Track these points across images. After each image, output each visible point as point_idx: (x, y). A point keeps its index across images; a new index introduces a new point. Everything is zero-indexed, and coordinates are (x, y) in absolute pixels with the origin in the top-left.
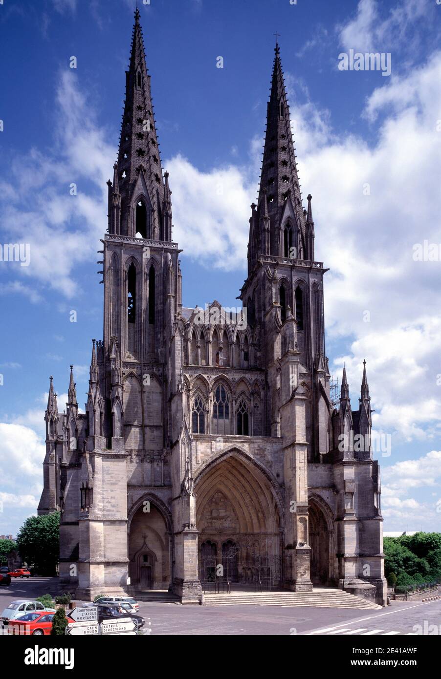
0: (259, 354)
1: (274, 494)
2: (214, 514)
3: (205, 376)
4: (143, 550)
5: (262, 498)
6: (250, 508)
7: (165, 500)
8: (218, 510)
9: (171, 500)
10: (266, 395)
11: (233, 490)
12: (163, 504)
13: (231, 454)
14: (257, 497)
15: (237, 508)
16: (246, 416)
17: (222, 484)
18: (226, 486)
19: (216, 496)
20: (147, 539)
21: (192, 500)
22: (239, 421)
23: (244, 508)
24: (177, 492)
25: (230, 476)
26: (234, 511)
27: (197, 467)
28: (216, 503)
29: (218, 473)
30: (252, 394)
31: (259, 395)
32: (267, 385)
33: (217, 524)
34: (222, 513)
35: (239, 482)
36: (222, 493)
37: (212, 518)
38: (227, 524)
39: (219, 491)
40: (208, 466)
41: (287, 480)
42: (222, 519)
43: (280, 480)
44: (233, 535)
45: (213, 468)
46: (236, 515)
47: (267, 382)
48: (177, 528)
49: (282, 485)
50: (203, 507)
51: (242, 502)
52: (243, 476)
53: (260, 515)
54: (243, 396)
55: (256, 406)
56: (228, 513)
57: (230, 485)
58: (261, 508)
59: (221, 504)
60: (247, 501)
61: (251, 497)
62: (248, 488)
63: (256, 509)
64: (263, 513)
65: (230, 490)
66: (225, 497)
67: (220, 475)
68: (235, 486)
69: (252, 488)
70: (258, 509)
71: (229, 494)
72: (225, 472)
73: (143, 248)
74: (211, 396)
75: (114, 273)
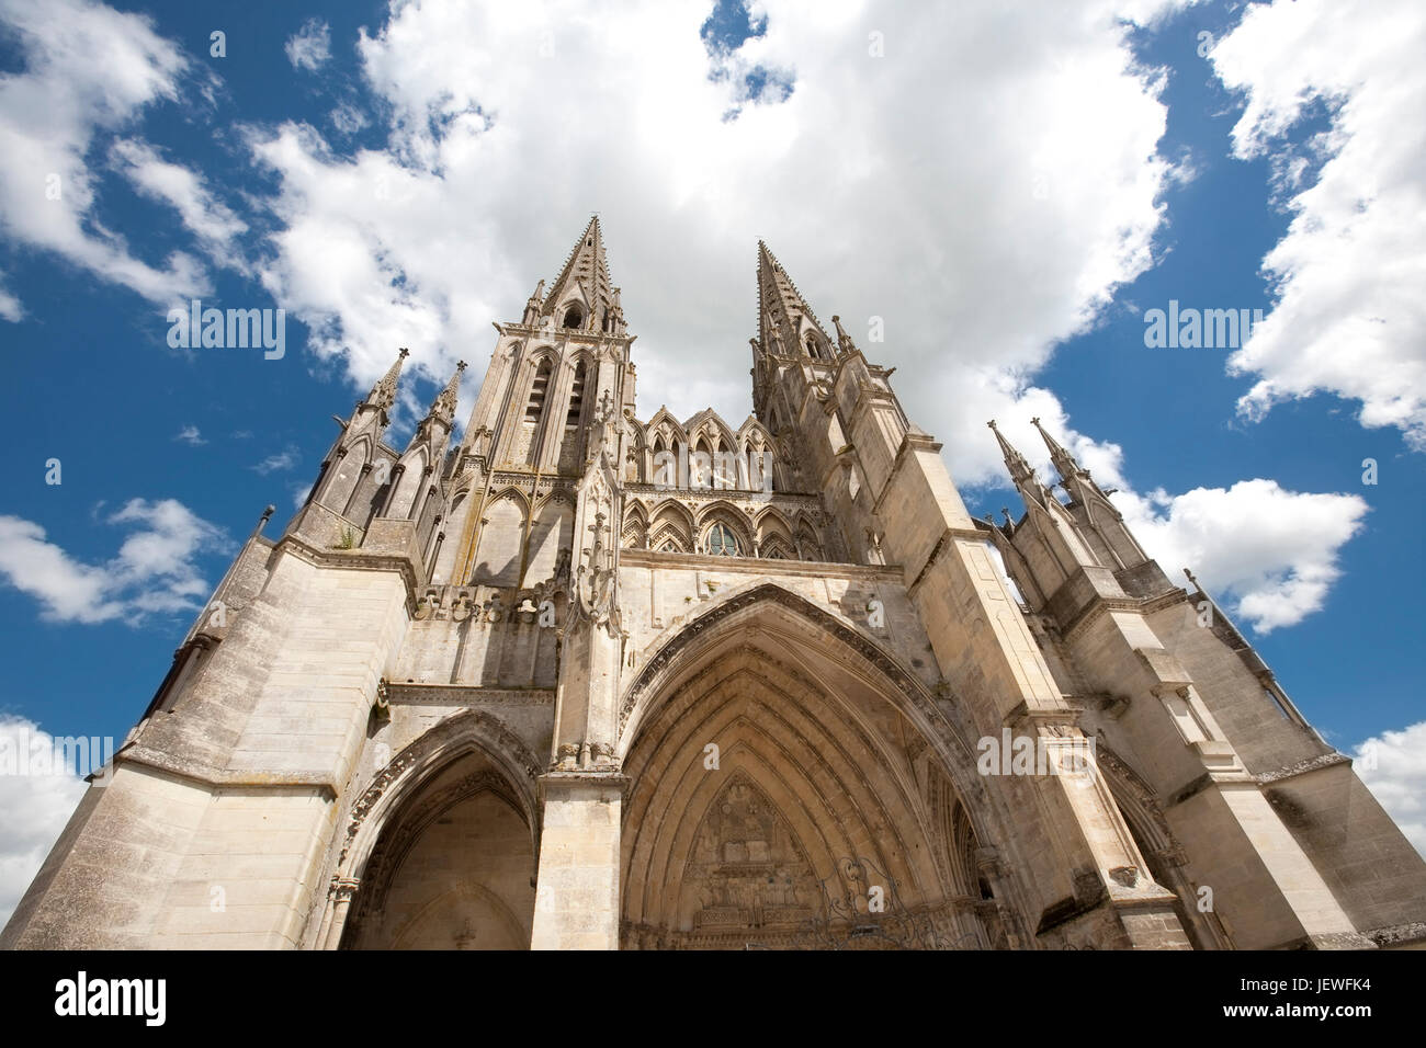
2: (733, 855)
5: (879, 780)
6: (847, 821)
8: (741, 842)
11: (785, 768)
14: (861, 777)
15: (803, 829)
17: (747, 751)
18: (762, 758)
19: (732, 798)
23: (828, 827)
26: (794, 845)
28: (736, 820)
33: (746, 893)
34: (758, 851)
35: (798, 734)
36: (751, 787)
37: (726, 872)
38: (778, 894)
39: (741, 779)
42: (758, 873)
44: (805, 933)
46: (802, 856)
50: (690, 830)
51: (815, 804)
56: (776, 853)
57: (771, 751)
58: (882, 813)
59: (750, 822)
60: (834, 795)
61: (841, 784)
62: (830, 753)
63: (864, 820)
64: (896, 833)
65: (773, 769)
66: (764, 801)
67: (738, 719)
68: (785, 754)
69: (839, 748)
70: (874, 818)
71: (771, 787)
72: (752, 710)
73: (567, 337)
74: (699, 539)
75: (510, 364)
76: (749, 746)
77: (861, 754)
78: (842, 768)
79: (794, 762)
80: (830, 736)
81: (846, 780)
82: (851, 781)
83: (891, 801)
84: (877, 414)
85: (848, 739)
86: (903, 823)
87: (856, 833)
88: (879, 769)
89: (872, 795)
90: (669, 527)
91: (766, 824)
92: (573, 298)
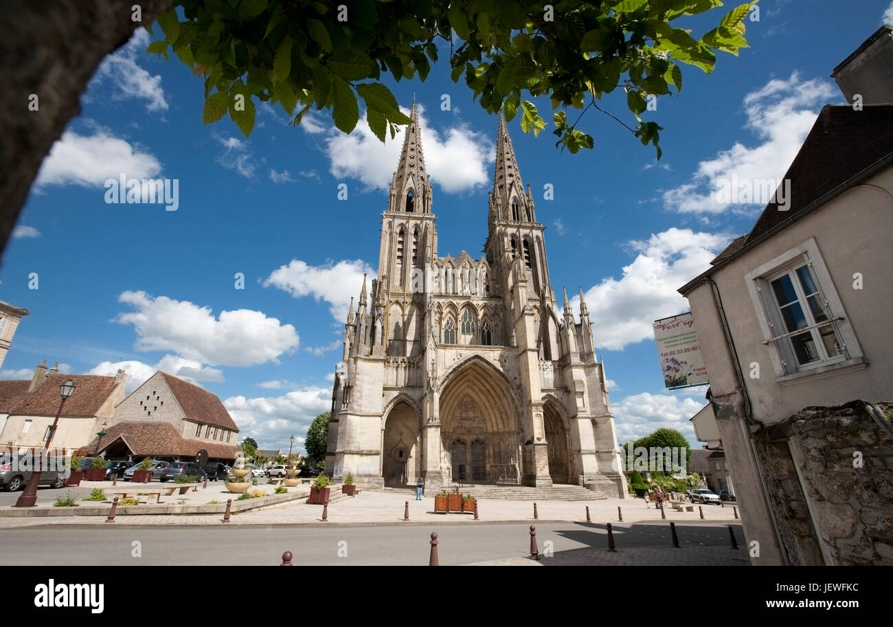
0: (497, 286)
1: (513, 395)
2: (464, 415)
3: (455, 303)
4: (399, 446)
5: (505, 401)
6: (495, 409)
7: (415, 397)
8: (467, 411)
9: (421, 399)
10: (504, 316)
11: (480, 393)
12: (415, 402)
13: (474, 361)
14: (500, 399)
15: (483, 409)
16: (489, 333)
19: (465, 400)
20: (403, 436)
22: (483, 335)
23: (490, 410)
25: (476, 381)
26: (481, 413)
28: (465, 406)
29: (466, 378)
30: (493, 315)
31: (499, 316)
32: (505, 308)
33: (467, 424)
34: (471, 414)
37: (462, 419)
38: (475, 425)
39: (467, 395)
40: (454, 370)
42: (471, 419)
43: (517, 382)
45: (460, 374)
46: (482, 416)
47: (505, 306)
48: (425, 423)
49: (520, 387)
50: (453, 409)
51: (487, 404)
52: (487, 381)
53: (504, 416)
54: (486, 317)
55: (497, 325)
56: (476, 415)
57: (477, 389)
58: (504, 409)
59: (470, 406)
61: (494, 400)
62: (492, 391)
63: (499, 410)
64: (507, 414)
65: (477, 394)
66: (473, 401)
68: (480, 390)
69: (495, 391)
70: (502, 410)
71: (476, 398)
72: (469, 375)
73: (409, 217)
74: (460, 317)
75: (388, 234)
76: (468, 385)
77: (500, 393)
78: (495, 396)
80: (493, 388)
81: (496, 399)
82: (497, 400)
83: (507, 406)
84: (520, 290)
85: (498, 390)
86: (509, 412)
88: (505, 399)
89: (502, 404)
90: (450, 312)
91: (474, 407)
92: (409, 187)
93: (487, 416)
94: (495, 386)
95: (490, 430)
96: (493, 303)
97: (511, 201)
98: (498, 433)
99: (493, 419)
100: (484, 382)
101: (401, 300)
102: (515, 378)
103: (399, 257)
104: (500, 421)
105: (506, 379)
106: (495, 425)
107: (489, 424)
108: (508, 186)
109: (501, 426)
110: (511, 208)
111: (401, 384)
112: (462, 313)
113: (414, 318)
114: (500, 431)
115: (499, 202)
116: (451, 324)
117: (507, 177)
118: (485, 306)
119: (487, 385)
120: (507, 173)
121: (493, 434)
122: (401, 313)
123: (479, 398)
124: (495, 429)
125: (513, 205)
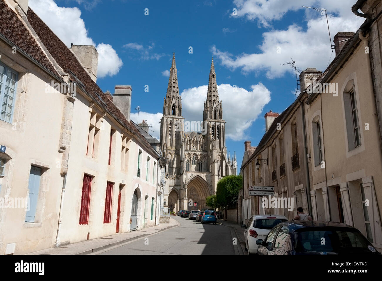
0: (206, 146)
1: (209, 188)
2: (192, 193)
3: (190, 153)
7: (178, 189)
8: (193, 192)
9: (180, 189)
10: (208, 159)
11: (197, 186)
12: (178, 190)
13: (197, 177)
14: (204, 189)
15: (198, 192)
16: (202, 164)
18: (195, 185)
19: (192, 188)
20: (172, 201)
21: (186, 190)
22: (200, 166)
23: (201, 192)
24: (182, 187)
25: (196, 182)
27: (188, 181)
28: (192, 190)
29: (193, 181)
30: (203, 158)
31: (206, 158)
32: (208, 156)
33: (193, 197)
34: (194, 193)
36: (194, 187)
37: (191, 195)
38: (195, 197)
40: (190, 180)
41: (212, 184)
42: (194, 195)
43: (211, 184)
45: (192, 181)
46: (198, 194)
47: (208, 155)
48: (182, 198)
49: (211, 186)
50: (188, 192)
51: (200, 190)
53: (205, 194)
54: (201, 159)
55: (205, 162)
56: (196, 194)
59: (194, 190)
60: (202, 190)
62: (202, 186)
64: (206, 194)
66: (195, 189)
67: (194, 182)
68: (198, 186)
69: (203, 186)
71: (196, 188)
72: (195, 181)
73: (174, 118)
74: (192, 159)
75: (166, 125)
76: (194, 184)
77: (205, 187)
78: (203, 188)
79: (199, 186)
80: (202, 185)
83: (206, 191)
84: (214, 152)
85: (204, 186)
87: (203, 193)
88: (206, 189)
90: (188, 157)
92: (173, 103)
93: (199, 194)
94: (203, 185)
95: (200, 199)
96: (204, 153)
97: (213, 110)
98: (203, 200)
99: (202, 195)
100: (199, 182)
101: (171, 152)
102: (210, 183)
103: (170, 134)
104: (204, 196)
105: (207, 183)
106: (202, 197)
107: (200, 197)
108: (213, 101)
109: (204, 198)
110: (213, 112)
111: (173, 184)
112: (192, 157)
113: (176, 159)
114: (204, 199)
115: (209, 109)
116: (188, 161)
117: (213, 97)
118: (201, 155)
119: (200, 184)
120: (213, 95)
121: (201, 200)
122: (171, 157)
123: (197, 188)
124: (202, 198)
125: (214, 111)
